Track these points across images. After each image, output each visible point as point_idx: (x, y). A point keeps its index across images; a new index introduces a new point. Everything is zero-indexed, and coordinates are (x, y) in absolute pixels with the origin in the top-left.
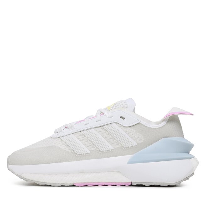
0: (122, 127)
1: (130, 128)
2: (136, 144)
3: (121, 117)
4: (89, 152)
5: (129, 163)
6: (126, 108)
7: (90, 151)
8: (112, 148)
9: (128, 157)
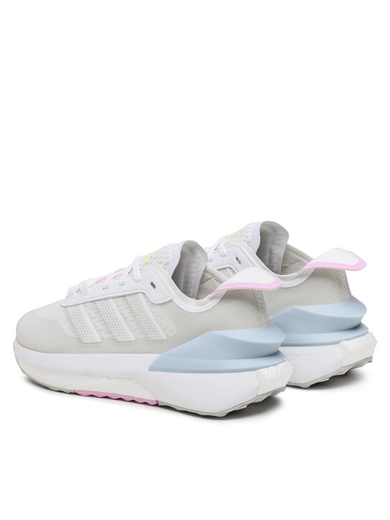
0: (149, 303)
1: (159, 307)
2: (166, 338)
3: (152, 284)
4: (100, 340)
5: (152, 369)
6: (166, 264)
7: (102, 339)
8: (133, 338)
9: (152, 358)
